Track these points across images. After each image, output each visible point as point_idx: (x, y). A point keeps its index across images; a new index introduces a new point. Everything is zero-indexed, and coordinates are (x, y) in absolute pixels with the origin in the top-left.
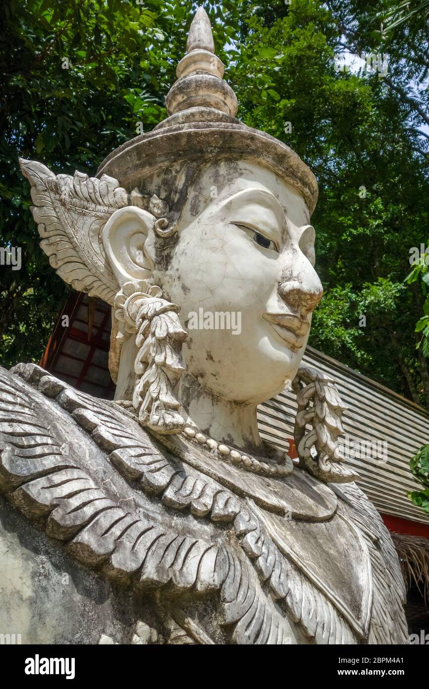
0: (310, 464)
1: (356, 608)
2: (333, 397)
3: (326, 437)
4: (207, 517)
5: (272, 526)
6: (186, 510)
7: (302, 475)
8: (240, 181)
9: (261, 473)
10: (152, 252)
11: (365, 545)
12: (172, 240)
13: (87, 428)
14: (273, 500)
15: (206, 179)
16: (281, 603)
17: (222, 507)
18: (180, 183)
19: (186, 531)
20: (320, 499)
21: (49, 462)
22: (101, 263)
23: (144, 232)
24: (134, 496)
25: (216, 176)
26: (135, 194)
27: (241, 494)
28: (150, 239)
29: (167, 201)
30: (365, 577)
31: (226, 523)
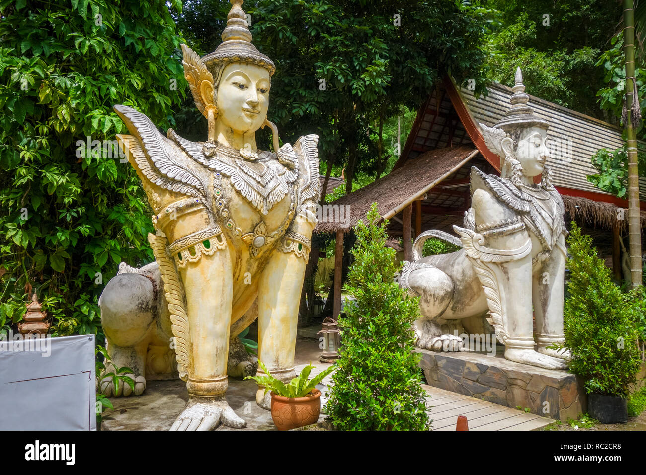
0: (544, 187)
1: (553, 215)
2: (550, 173)
3: (548, 182)
4: (527, 201)
5: (538, 202)
6: (524, 200)
7: (543, 190)
8: (532, 132)
9: (535, 191)
10: (512, 148)
11: (555, 204)
12: (517, 145)
13: (507, 187)
14: (538, 197)
15: (525, 132)
16: (540, 213)
17: (530, 198)
18: (519, 132)
19: (524, 203)
20: (546, 195)
21: (504, 193)
22: (500, 149)
23: (510, 143)
24: (516, 198)
25: (527, 131)
26: (508, 134)
27: (532, 196)
28: (512, 145)
29: (516, 136)
30: (555, 210)
31: (530, 201)
